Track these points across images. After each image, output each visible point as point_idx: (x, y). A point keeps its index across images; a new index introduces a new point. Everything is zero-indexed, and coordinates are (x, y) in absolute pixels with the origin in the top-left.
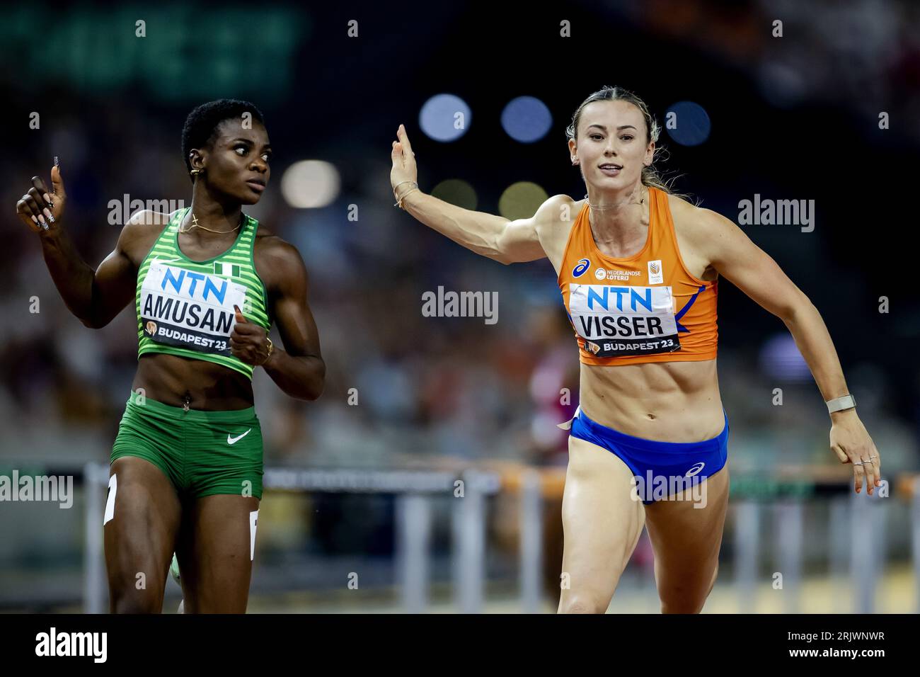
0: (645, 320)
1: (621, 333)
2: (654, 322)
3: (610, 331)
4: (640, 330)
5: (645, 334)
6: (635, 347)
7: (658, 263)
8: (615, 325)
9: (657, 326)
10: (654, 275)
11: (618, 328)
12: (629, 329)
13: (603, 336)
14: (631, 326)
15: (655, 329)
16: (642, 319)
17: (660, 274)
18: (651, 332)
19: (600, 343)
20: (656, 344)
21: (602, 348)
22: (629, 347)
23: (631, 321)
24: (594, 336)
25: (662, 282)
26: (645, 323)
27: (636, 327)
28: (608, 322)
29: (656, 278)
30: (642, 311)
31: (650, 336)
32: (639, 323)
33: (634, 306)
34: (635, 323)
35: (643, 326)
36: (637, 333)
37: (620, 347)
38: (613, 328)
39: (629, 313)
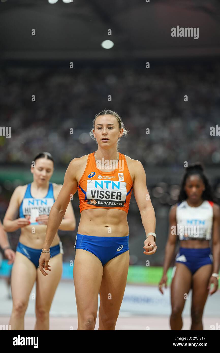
1: (106, 197)
2: (119, 194)
3: (102, 196)
6: (110, 203)
8: (104, 194)
9: (120, 196)
11: (105, 195)
12: (109, 196)
13: (99, 198)
14: (110, 195)
15: (119, 197)
16: (115, 192)
19: (97, 201)
20: (117, 203)
21: (97, 203)
22: (107, 203)
23: (111, 193)
24: (96, 198)
25: (123, 180)
26: (116, 194)
27: (112, 195)
28: (102, 193)
29: (121, 179)
32: (114, 194)
34: (112, 194)
35: (115, 195)
36: (112, 198)
37: (104, 203)
38: (103, 196)
39: (111, 190)
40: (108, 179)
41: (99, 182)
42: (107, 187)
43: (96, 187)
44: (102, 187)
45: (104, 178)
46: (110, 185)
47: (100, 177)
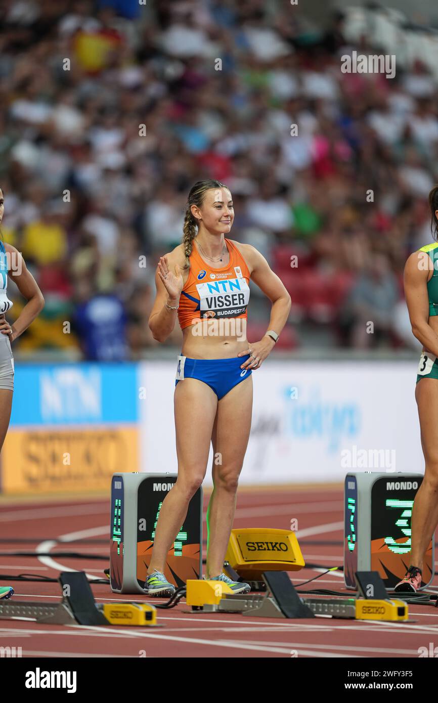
0: (237, 295)
1: (226, 304)
2: (241, 297)
3: (221, 304)
4: (235, 302)
5: (237, 304)
6: (232, 312)
7: (239, 267)
8: (223, 300)
9: (242, 299)
10: (238, 274)
11: (225, 302)
12: (230, 302)
13: (218, 308)
14: (231, 299)
15: (242, 301)
16: (236, 295)
17: (241, 273)
18: (240, 304)
19: (216, 311)
20: (241, 310)
21: (217, 314)
22: (229, 312)
23: (231, 297)
24: (213, 308)
25: (242, 276)
26: (237, 297)
27: (233, 300)
28: (220, 299)
29: (240, 275)
30: (236, 291)
31: (239, 306)
32: (235, 297)
33: (232, 289)
34: (233, 298)
35: (236, 299)
36: (234, 304)
37: (225, 313)
38: (222, 302)
39: (230, 293)
40: (224, 277)
41: (212, 284)
42: (225, 289)
43: (211, 292)
44: (219, 292)
45: (219, 278)
46: (227, 285)
47: (213, 276)
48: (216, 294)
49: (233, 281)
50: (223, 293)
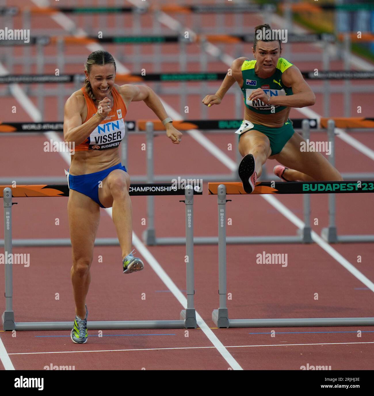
0: (117, 133)
4: (115, 138)
5: (115, 139)
7: (120, 110)
10: (120, 115)
17: (121, 114)
18: (118, 139)
30: (116, 130)
31: (117, 140)
33: (113, 129)
48: (102, 134)
49: (115, 122)
50: (107, 133)
